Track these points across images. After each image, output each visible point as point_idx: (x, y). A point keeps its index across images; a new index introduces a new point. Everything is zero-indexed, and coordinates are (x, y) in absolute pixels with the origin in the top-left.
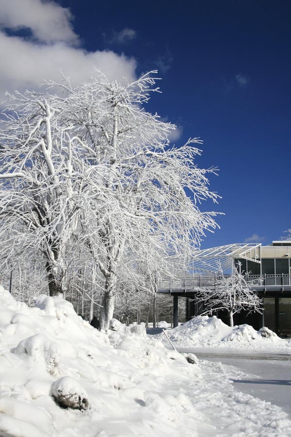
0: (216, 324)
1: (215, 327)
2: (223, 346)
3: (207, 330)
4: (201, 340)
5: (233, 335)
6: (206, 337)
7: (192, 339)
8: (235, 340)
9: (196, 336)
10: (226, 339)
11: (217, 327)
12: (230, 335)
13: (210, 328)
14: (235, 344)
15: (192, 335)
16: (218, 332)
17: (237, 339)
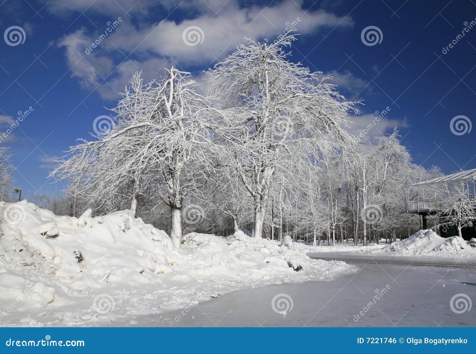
0: (430, 236)
1: (429, 239)
2: (431, 255)
3: (422, 241)
4: (415, 250)
5: (443, 246)
6: (420, 247)
7: (407, 249)
8: (444, 250)
9: (412, 247)
10: (436, 249)
11: (431, 239)
12: (440, 246)
13: (425, 240)
14: (443, 253)
15: (409, 246)
16: (431, 242)
17: (446, 249)
